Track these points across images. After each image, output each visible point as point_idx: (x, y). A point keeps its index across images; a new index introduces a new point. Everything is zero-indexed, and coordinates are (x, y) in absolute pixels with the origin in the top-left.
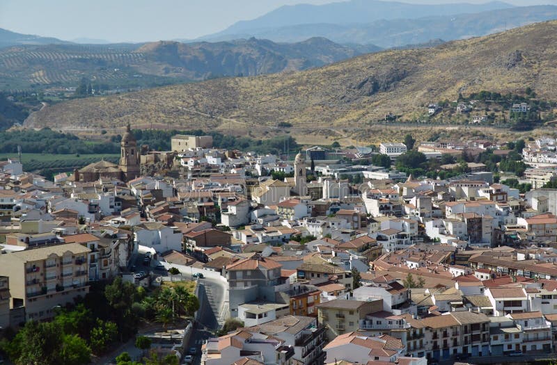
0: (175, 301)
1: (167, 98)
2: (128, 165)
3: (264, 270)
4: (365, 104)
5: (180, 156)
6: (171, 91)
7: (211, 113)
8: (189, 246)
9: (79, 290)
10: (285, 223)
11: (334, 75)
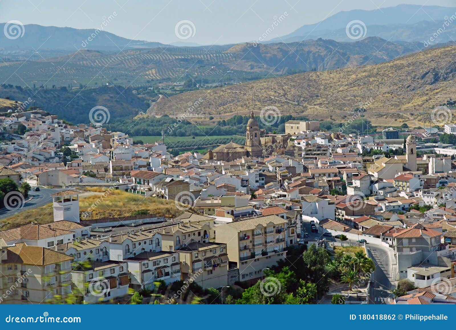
0: (356, 264)
1: (261, 89)
2: (253, 146)
3: (427, 238)
4: (427, 92)
5: (293, 138)
6: (265, 83)
7: (298, 101)
8: (339, 215)
9: (279, 255)
10: (403, 194)
11: (400, 68)
